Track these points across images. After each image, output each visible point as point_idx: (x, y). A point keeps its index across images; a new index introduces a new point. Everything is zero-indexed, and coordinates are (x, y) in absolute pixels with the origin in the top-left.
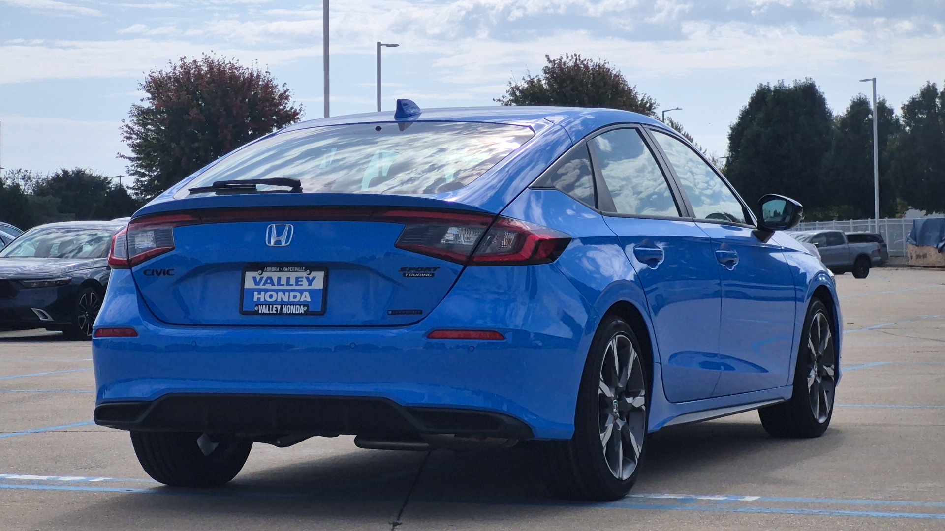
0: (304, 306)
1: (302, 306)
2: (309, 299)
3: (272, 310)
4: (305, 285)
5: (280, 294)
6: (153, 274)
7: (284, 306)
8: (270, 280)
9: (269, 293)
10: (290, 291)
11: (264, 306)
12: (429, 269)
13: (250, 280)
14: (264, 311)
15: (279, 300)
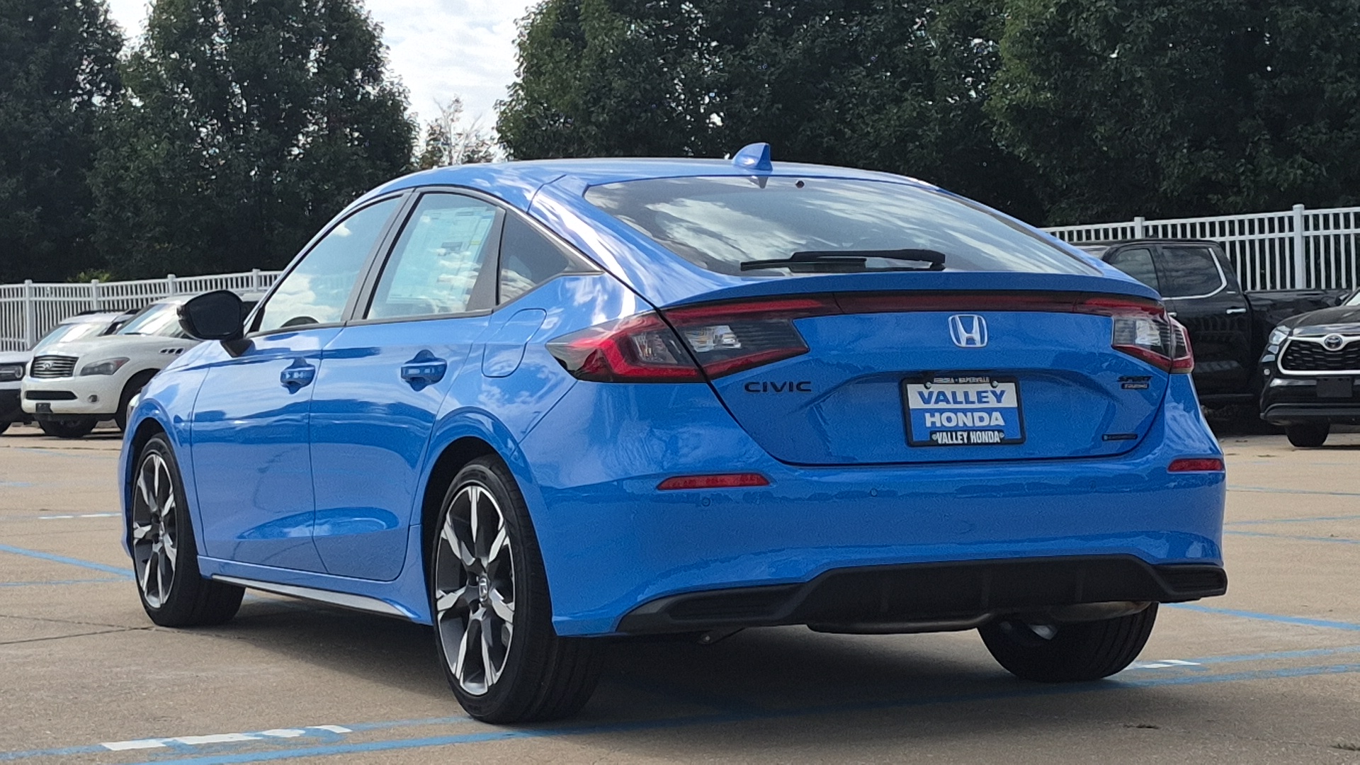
0: (999, 431)
1: (996, 433)
2: (1001, 422)
3: (957, 439)
4: (993, 403)
5: (960, 415)
6: (765, 390)
7: (971, 433)
8: (942, 397)
9: (945, 415)
10: (973, 411)
11: (945, 434)
12: (1144, 378)
13: (915, 396)
14: (946, 441)
15: (961, 424)
